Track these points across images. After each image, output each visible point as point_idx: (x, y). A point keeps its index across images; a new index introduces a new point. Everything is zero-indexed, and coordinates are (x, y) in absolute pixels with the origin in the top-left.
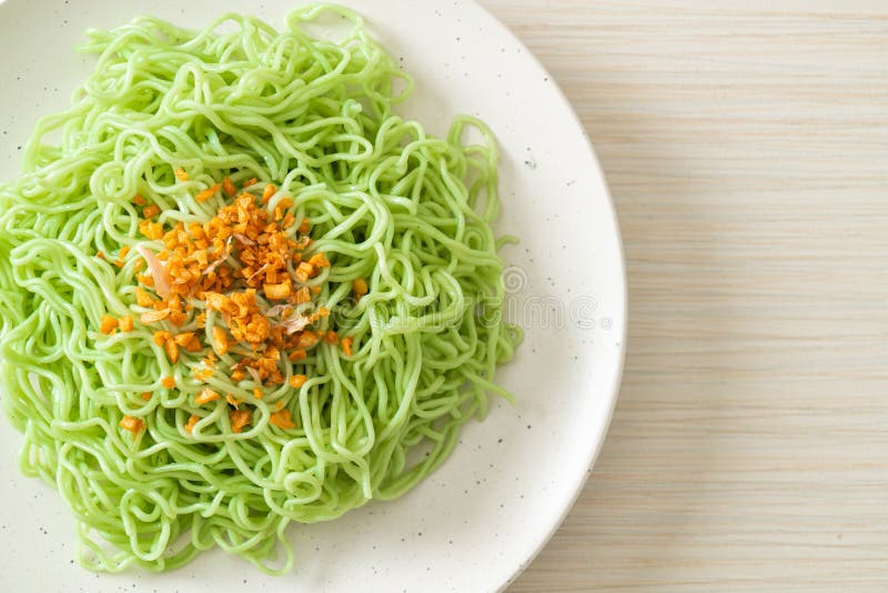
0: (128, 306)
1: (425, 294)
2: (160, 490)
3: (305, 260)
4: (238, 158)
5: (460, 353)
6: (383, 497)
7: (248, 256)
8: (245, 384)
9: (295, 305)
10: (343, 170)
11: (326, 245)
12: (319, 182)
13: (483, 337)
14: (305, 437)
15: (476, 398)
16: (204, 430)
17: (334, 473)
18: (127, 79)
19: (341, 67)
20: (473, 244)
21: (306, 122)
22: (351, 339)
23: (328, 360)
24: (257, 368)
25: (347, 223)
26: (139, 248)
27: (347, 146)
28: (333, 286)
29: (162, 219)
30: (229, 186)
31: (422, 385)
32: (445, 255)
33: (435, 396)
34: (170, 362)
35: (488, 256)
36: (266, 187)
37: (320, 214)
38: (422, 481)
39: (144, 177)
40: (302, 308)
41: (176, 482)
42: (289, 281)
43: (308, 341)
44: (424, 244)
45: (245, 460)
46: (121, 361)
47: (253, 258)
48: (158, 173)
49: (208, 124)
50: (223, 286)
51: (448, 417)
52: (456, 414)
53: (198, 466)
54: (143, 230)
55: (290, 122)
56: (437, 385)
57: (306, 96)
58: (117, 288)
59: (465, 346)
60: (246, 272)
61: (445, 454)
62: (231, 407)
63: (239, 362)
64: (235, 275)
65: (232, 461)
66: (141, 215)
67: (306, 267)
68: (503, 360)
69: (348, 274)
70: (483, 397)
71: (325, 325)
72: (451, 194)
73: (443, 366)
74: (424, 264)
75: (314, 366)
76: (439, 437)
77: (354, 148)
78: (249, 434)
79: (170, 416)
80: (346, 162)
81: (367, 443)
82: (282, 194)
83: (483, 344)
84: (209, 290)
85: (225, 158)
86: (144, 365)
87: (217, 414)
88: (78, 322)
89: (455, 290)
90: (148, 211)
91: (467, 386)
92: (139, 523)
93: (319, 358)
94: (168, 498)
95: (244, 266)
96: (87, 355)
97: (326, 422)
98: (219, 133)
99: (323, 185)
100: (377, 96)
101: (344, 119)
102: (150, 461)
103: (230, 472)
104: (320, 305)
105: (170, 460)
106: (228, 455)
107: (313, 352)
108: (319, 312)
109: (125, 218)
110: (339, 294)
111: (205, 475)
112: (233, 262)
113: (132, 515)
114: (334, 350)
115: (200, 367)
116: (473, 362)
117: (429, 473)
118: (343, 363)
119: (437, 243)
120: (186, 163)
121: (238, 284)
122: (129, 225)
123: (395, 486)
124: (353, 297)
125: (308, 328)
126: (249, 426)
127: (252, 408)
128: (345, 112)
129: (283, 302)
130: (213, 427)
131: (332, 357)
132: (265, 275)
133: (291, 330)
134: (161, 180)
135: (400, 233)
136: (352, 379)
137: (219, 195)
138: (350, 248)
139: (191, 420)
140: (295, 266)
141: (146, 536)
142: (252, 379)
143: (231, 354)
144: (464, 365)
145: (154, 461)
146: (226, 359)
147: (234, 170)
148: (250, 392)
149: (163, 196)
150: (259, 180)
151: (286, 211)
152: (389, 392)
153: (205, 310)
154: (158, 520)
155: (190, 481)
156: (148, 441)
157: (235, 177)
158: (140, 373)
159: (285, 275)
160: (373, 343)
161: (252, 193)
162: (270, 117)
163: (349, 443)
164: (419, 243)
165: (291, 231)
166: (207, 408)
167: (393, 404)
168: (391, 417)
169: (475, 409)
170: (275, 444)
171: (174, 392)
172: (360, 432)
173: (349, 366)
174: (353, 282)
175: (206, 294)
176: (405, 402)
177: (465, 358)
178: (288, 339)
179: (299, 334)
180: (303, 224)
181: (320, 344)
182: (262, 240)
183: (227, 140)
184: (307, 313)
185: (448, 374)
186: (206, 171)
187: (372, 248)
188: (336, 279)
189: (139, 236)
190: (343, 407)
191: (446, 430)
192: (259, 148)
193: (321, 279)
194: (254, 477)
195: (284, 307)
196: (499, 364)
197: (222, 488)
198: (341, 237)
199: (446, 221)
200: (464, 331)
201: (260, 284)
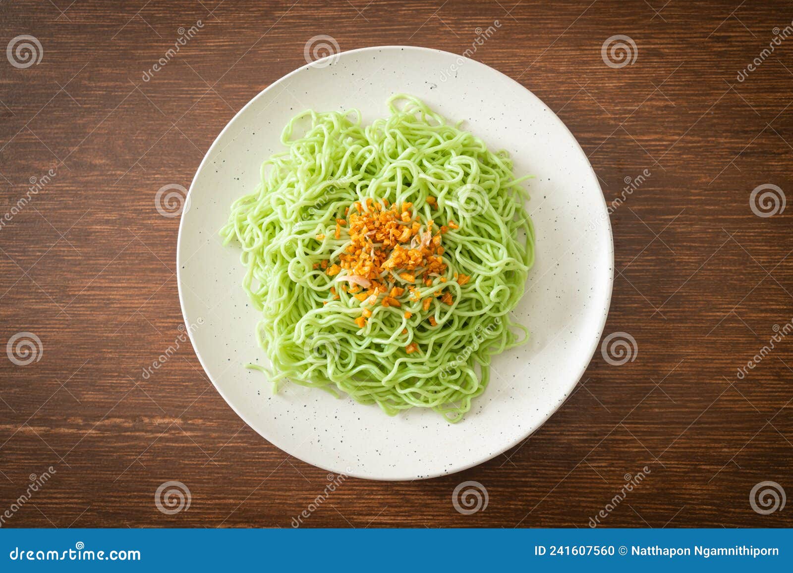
0: (359, 307)
1: (458, 174)
2: (449, 361)
3: (401, 213)
4: (332, 208)
5: (495, 180)
6: (532, 264)
7: (379, 236)
8: (436, 282)
9: (417, 233)
10: (373, 169)
11: (401, 199)
12: (370, 181)
13: (494, 166)
14: (478, 275)
15: (518, 192)
16: (440, 318)
17: (503, 277)
18: (256, 230)
19: (326, 133)
20: (449, 138)
21: (338, 167)
22: (451, 221)
23: (452, 238)
24: (432, 271)
25: (399, 181)
26: (340, 279)
27: (363, 158)
28: (422, 210)
29: (332, 262)
30: (341, 221)
31: (496, 209)
32: (445, 154)
33: (505, 207)
34: (399, 307)
35: (460, 137)
36: (354, 206)
37: (385, 192)
38: (535, 245)
39: (307, 254)
40: (421, 231)
41: (451, 351)
42: (405, 227)
43: (437, 240)
44: (433, 159)
45: (468, 311)
46: (381, 330)
47: (382, 235)
48: (310, 246)
49: (305, 209)
50: (384, 258)
51: (517, 210)
52: (519, 206)
53: (454, 333)
54: (330, 273)
55: (332, 175)
56: (501, 202)
57: (327, 158)
58: (347, 306)
59: (493, 176)
60: (386, 242)
61: (532, 227)
62: (439, 298)
63: (422, 278)
64: (383, 249)
65: (463, 317)
66: (322, 270)
67: (405, 214)
68: (510, 167)
69: (421, 201)
70: (520, 188)
71: (436, 227)
72: (418, 130)
73: (494, 192)
74: (442, 165)
75: (450, 248)
76: (523, 221)
77: (367, 155)
78: (458, 299)
79: (421, 328)
80: (369, 164)
81: (503, 253)
82: (363, 201)
83: (497, 170)
84: (381, 265)
85: (328, 213)
86: (389, 321)
87: (438, 306)
88: (347, 336)
89: (466, 159)
90: (324, 265)
91: (511, 189)
92: (456, 381)
93: (448, 242)
95: (382, 241)
96: (366, 343)
97: (480, 262)
98: (314, 207)
99: (373, 180)
100: (350, 129)
101: (350, 150)
102: (432, 355)
103: (466, 325)
104: (426, 222)
105: (440, 345)
106: (459, 316)
107: (444, 243)
108: (428, 226)
109: (318, 278)
110: (427, 209)
111: (458, 333)
112: (377, 245)
113: (449, 382)
114: (450, 232)
115: (412, 296)
116: (502, 179)
117: (534, 240)
118: (459, 233)
119: (436, 152)
120: (317, 230)
121: (388, 251)
122: (323, 279)
123: (528, 258)
124: (434, 207)
125: (433, 235)
126: (454, 297)
127: (446, 290)
128: (347, 146)
129: (411, 237)
130: (443, 313)
131: (453, 235)
132: (393, 235)
133: (428, 243)
134: (314, 249)
135: (421, 164)
136: (469, 235)
137: (342, 228)
138: (409, 192)
139: (431, 320)
140: (400, 219)
141: (465, 383)
142: (435, 278)
143: (417, 278)
144: (501, 184)
145: (434, 353)
146: (418, 282)
147: (335, 215)
148: (440, 283)
149: (322, 254)
150: (349, 207)
151: (372, 205)
152: (488, 224)
153: (389, 273)
154: (462, 372)
155: (456, 344)
156: (424, 347)
157: (339, 216)
158: (392, 326)
159: (400, 227)
161: (352, 213)
162: (324, 179)
163: (496, 258)
164: (431, 161)
165: (383, 209)
166: (432, 307)
167: (496, 227)
168: (499, 232)
169: (523, 196)
170: (470, 292)
171: (413, 317)
172: (495, 251)
173: (462, 232)
174: (427, 201)
175: (382, 267)
176: (499, 221)
177: (498, 181)
178: (429, 248)
179: (431, 241)
180: (385, 202)
181: (443, 238)
182: (377, 224)
183: (320, 207)
184: (425, 231)
185: (498, 195)
186: (326, 226)
187: (421, 179)
188: (420, 206)
189: (331, 278)
190: (478, 249)
191: (521, 216)
192: (334, 195)
193: (415, 213)
194: (477, 313)
195: (414, 238)
196: (511, 170)
197: (471, 330)
198: (403, 191)
199: (431, 141)
200: (485, 172)
201: (396, 241)
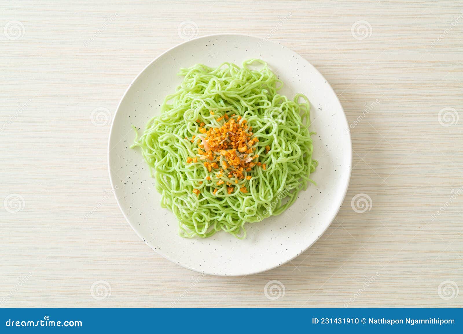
0: (195, 154)
1: (289, 150)
2: (204, 212)
3: (251, 139)
4: (229, 108)
5: (299, 169)
6: (275, 215)
7: (233, 138)
8: (232, 179)
9: (248, 154)
10: (262, 112)
11: (257, 135)
12: (255, 115)
13: (306, 164)
14: (251, 195)
15: (304, 183)
16: (219, 193)
17: (260, 207)
18: (194, 83)
19: (261, 78)
20: (303, 134)
21: (250, 96)
22: (265, 165)
23: (258, 171)
24: (236, 174)
25: (264, 128)
26: (199, 136)
27: (263, 103)
28: (260, 148)
29: (206, 127)
30: (227, 116)
31: (287, 179)
32: (294, 138)
33: (291, 183)
34: (209, 172)
35: (308, 138)
36: (238, 117)
37: (255, 125)
38: (286, 209)
39: (200, 113)
40: (250, 155)
41: (210, 210)
42: (246, 146)
43: (252, 165)
44: (287, 135)
45: (232, 203)
46: (193, 172)
47: (235, 139)
48: (205, 112)
49: (220, 97)
50: (225, 148)
51: (295, 189)
52: (298, 188)
53: (217, 205)
54: (200, 131)
55: (244, 96)
56: (292, 179)
57: (250, 88)
58: (192, 149)
59: (301, 167)
60: (233, 143)
61: (293, 201)
62: (228, 186)
63: (230, 172)
64: (229, 144)
65: (228, 203)
66: (199, 125)
67: (251, 142)
68: (312, 171)
69: (264, 144)
70: (306, 183)
71: (257, 160)
72: (296, 118)
73: (294, 173)
74: (288, 141)
75: (253, 173)
76: (292, 196)
77: (266, 104)
78: (233, 195)
79: (208, 189)
80: (263, 108)
81: (271, 198)
82: (244, 118)
83: (306, 166)
84: (221, 149)
85: (225, 108)
86: (200, 173)
87: (223, 188)
88: (179, 160)
89: (299, 149)
90: (201, 125)
91: (301, 179)
92: (198, 222)
93: (255, 171)
94: (207, 214)
95: (232, 141)
96: (182, 170)
97: (258, 191)
98: (223, 99)
99: (256, 116)
100: (272, 88)
101: (262, 95)
102: (201, 203)
103: (226, 207)
104: (256, 154)
105: (208, 203)
106: (226, 201)
107: (253, 169)
108: (255, 156)
109: (194, 127)
110: (262, 150)
111: (219, 207)
112: (228, 141)
113: (196, 220)
114: (260, 168)
115: (218, 173)
116: (303, 172)
117: (288, 207)
118: (263, 172)
119: (291, 134)
120: (213, 109)
121: (230, 147)
122: (195, 129)
123: (278, 211)
124: (265, 152)
125: (252, 161)
126: (233, 192)
127: (234, 186)
128: (262, 93)
129: (244, 153)
130: (222, 193)
131: (260, 170)
132: (238, 144)
133: (247, 162)
134: (205, 114)
135: (280, 131)
136: (266, 177)
137: (224, 119)
138: (265, 136)
139: (215, 190)
140: (248, 141)
141: (200, 226)
142: (234, 177)
143: (228, 169)
144: (300, 173)
145: (202, 203)
146: (226, 171)
147: (228, 112)
148: (234, 181)
149: (206, 120)
150: (236, 114)
151: (244, 124)
152: (277, 181)
153: (220, 156)
154: (204, 222)
155: (214, 209)
156: (201, 197)
157: (228, 114)
158: (199, 175)
159: (245, 144)
160: (273, 166)
161: (234, 118)
162: (239, 94)
163: (265, 197)
164: (286, 134)
165: (246, 130)
166: (220, 186)
167: (279, 185)
168: (278, 189)
169: (303, 187)
170: (241, 198)
171: (210, 181)
172: (268, 195)
173: (265, 173)
174: (266, 147)
175: (220, 150)
176: (283, 184)
177: (301, 171)
178: (246, 165)
179: (249, 163)
180: (250, 128)
181: (255, 166)
182: (237, 133)
183: (225, 102)
184: (251, 156)
185: (295, 176)
186: (219, 112)
187: (272, 135)
188: (261, 146)
189: (198, 132)
190: (263, 187)
191: (294, 194)
192: (236, 104)
193: (256, 146)
194: (235, 208)
195: (244, 154)
196: (311, 173)
197: (224, 212)
198: (262, 132)
199: (294, 127)
200: (300, 162)
201: (237, 147)
